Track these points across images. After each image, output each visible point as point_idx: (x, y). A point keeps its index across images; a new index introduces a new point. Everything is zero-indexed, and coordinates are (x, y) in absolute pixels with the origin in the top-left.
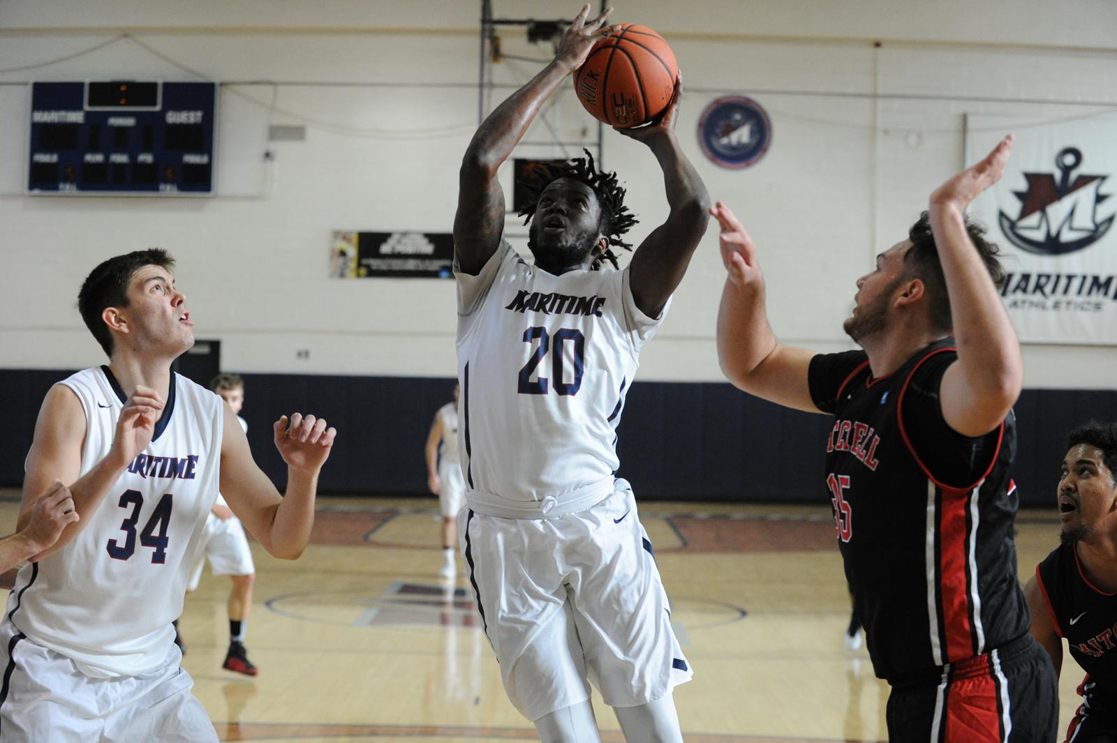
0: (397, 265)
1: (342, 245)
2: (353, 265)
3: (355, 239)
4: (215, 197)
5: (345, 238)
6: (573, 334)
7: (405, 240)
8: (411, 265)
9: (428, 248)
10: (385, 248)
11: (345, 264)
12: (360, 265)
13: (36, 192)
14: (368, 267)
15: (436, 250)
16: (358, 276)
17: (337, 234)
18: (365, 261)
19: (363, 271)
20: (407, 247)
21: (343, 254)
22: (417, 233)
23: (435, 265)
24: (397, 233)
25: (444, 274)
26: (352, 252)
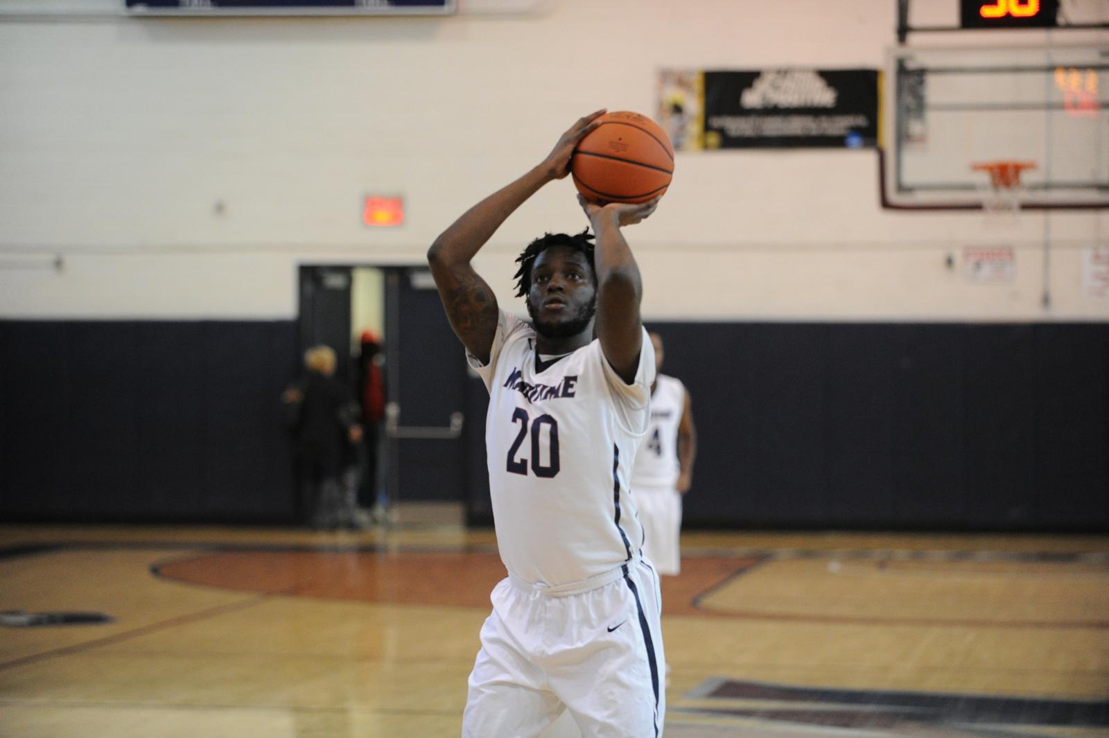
0: (773, 127)
1: (674, 94)
2: (695, 128)
3: (698, 84)
4: (454, 14)
5: (681, 82)
6: (547, 418)
7: (787, 83)
8: (796, 126)
9: (826, 97)
10: (751, 99)
11: (682, 128)
12: (707, 128)
13: (140, 9)
14: (722, 132)
15: (839, 100)
16: (706, 147)
17: (666, 76)
18: (717, 122)
19: (713, 139)
20: (788, 96)
21: (677, 109)
22: (804, 70)
23: (837, 126)
24: (769, 72)
25: (854, 141)
26: (694, 105)
